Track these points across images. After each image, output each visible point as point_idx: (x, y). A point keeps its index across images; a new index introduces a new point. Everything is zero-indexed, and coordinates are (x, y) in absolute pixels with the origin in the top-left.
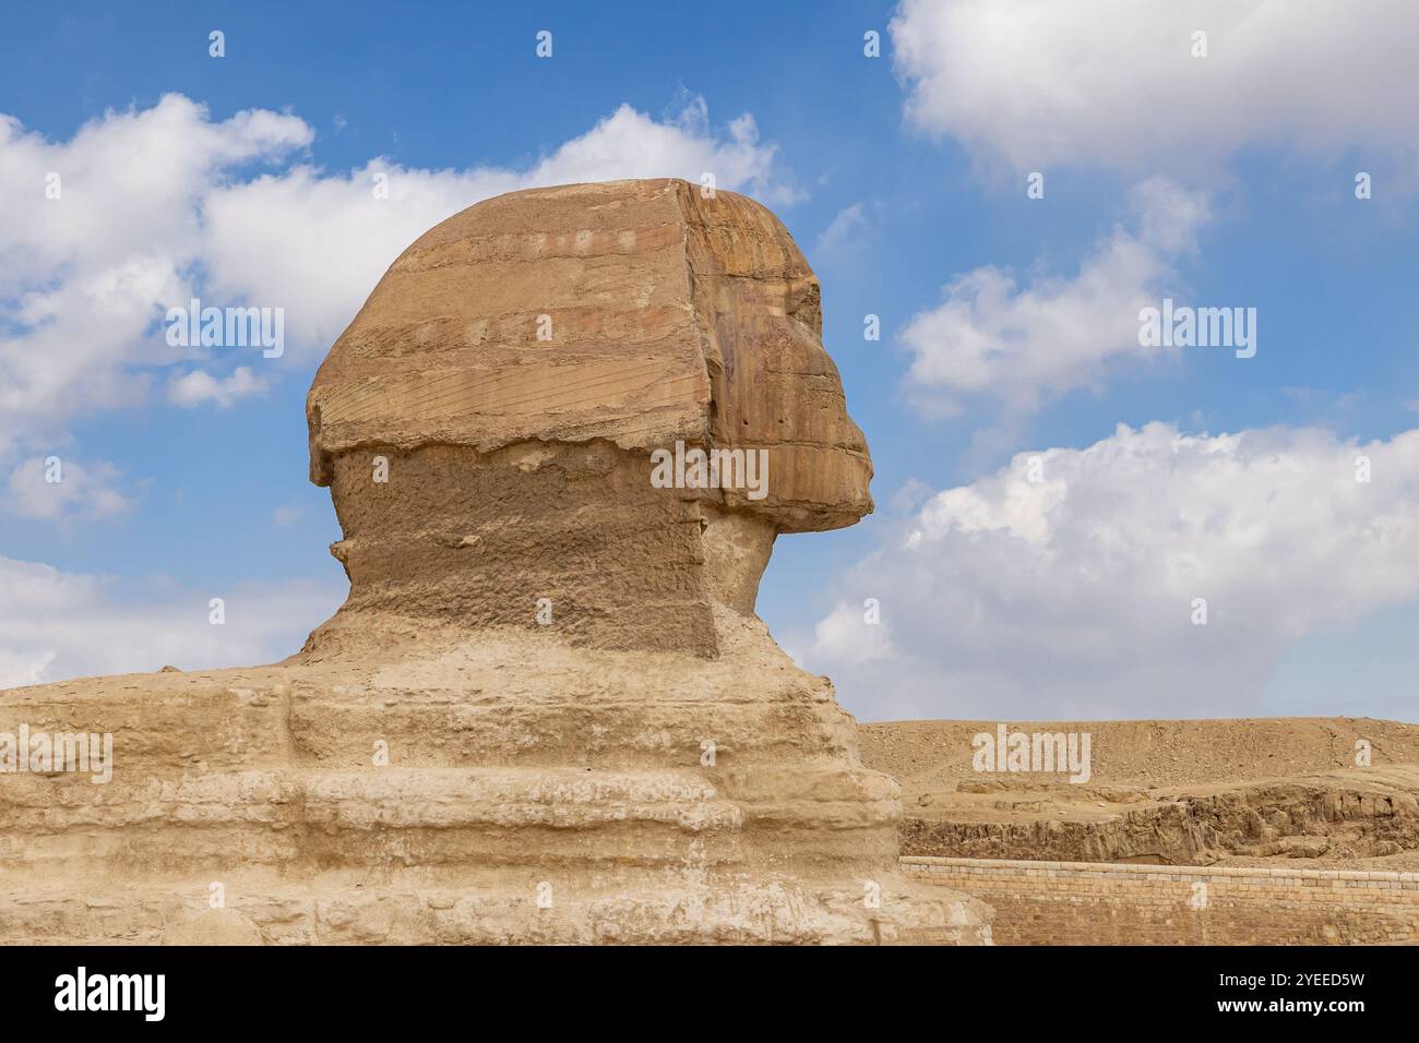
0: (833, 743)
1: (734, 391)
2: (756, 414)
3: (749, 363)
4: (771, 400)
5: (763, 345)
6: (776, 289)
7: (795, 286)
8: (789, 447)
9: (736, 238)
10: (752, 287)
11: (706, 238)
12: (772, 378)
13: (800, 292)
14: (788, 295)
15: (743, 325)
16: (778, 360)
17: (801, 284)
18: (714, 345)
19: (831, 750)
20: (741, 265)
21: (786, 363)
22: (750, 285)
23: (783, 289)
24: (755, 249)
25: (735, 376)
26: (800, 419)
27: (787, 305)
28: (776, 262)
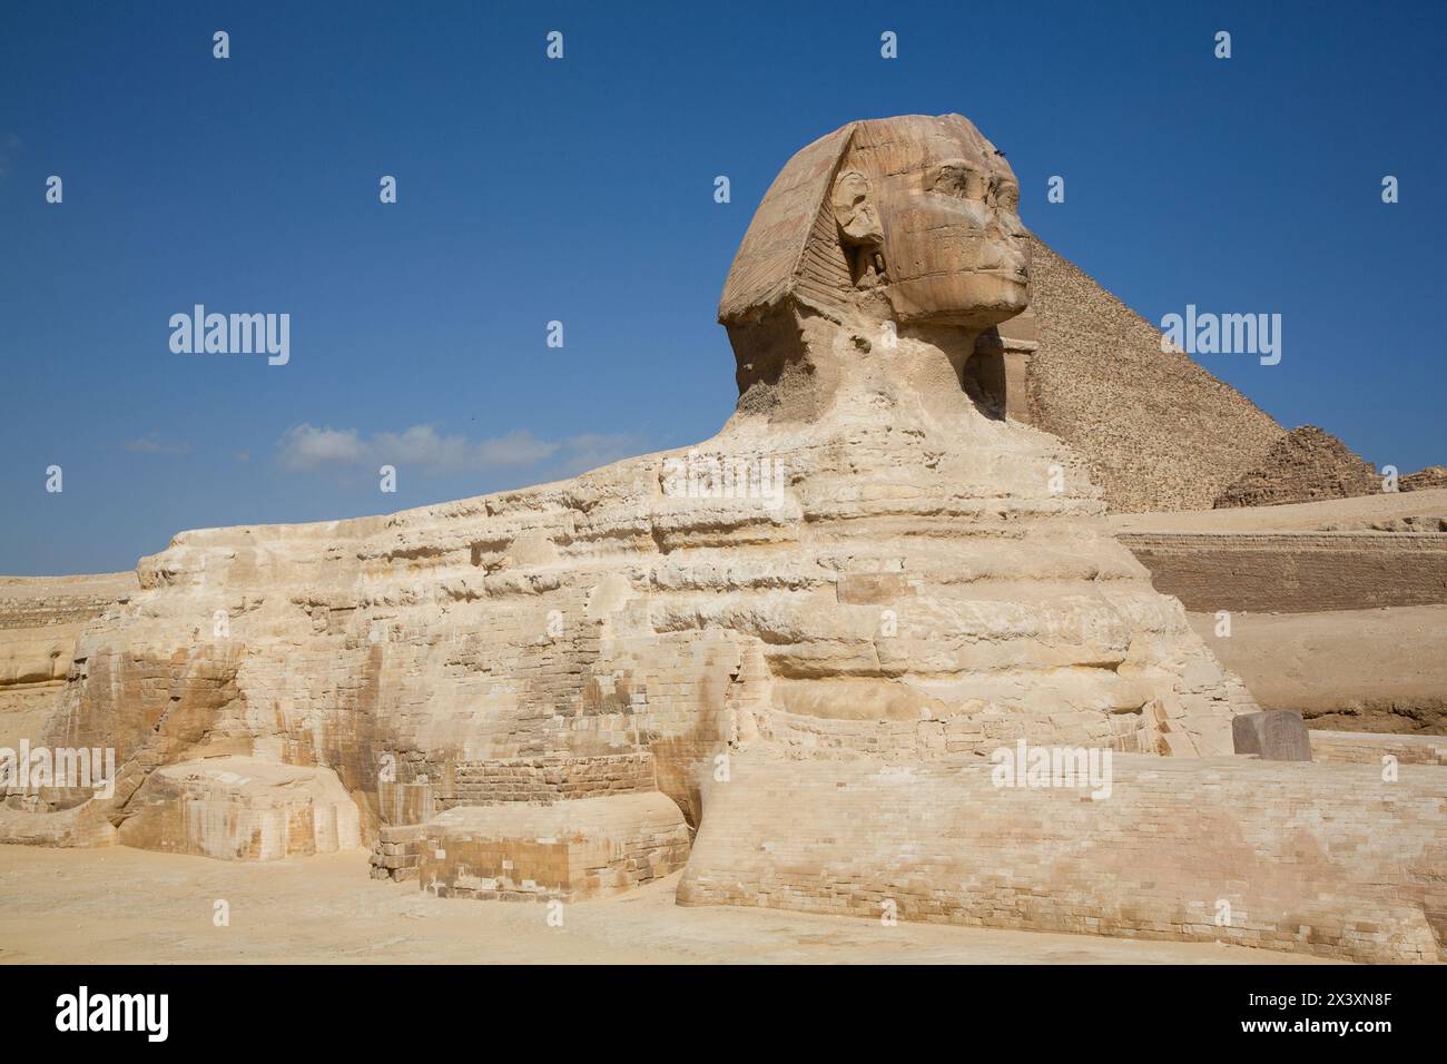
0: (855, 468)
1: (891, 250)
2: (904, 263)
3: (896, 230)
4: (910, 251)
5: (903, 217)
6: (916, 177)
7: (929, 172)
8: (925, 278)
9: (892, 150)
10: (900, 179)
11: (876, 155)
12: (909, 237)
13: (933, 174)
14: (925, 179)
15: (892, 206)
16: (912, 224)
17: (933, 169)
18: (877, 221)
19: (855, 472)
20: (896, 167)
21: (917, 225)
22: (899, 178)
23: (920, 176)
24: (904, 155)
25: (890, 241)
26: (928, 259)
27: (924, 186)
28: (917, 158)
